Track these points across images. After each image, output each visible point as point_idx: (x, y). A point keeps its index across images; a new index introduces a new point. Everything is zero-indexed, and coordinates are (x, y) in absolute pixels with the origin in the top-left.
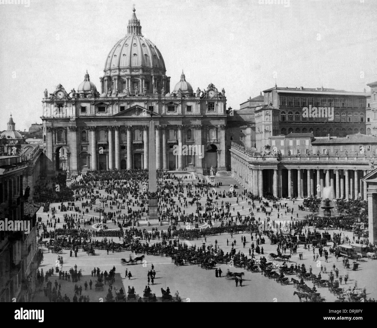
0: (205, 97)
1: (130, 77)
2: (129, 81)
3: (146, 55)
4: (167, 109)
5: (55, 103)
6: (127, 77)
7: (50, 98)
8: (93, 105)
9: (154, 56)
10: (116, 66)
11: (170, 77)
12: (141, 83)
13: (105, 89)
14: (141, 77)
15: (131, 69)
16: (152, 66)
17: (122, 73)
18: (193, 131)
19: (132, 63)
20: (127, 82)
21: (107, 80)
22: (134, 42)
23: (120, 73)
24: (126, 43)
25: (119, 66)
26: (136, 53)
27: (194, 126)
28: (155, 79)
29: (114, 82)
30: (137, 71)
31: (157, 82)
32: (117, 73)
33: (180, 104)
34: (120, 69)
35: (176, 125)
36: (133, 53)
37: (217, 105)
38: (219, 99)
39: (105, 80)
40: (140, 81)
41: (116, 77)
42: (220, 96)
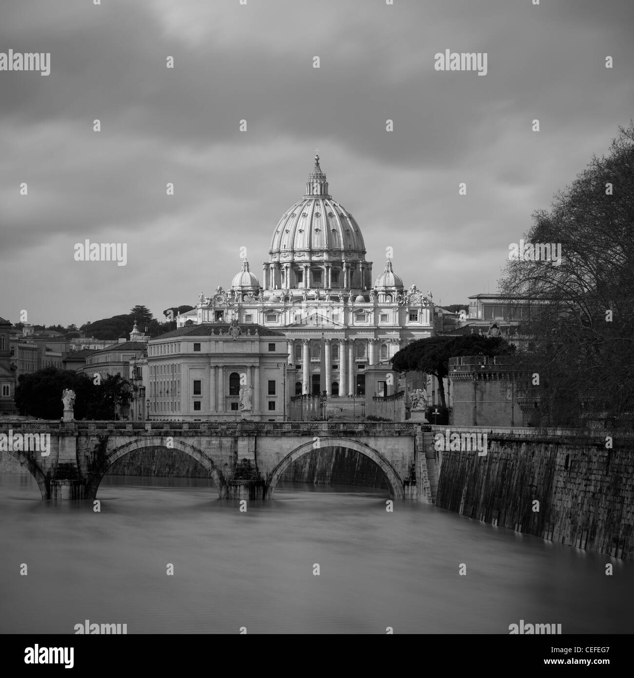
0: (405, 303)
1: (309, 265)
2: (308, 270)
3: (334, 230)
4: (355, 318)
5: (213, 310)
6: (304, 265)
7: (207, 304)
8: (261, 312)
9: (347, 232)
10: (289, 248)
11: (371, 263)
12: (325, 274)
13: (271, 281)
14: (326, 264)
15: (311, 252)
16: (342, 247)
17: (297, 259)
18: (389, 346)
19: (313, 242)
20: (304, 272)
21: (275, 268)
22: (317, 210)
23: (295, 258)
24: (304, 211)
25: (293, 247)
26: (319, 228)
27: (389, 340)
28: (347, 267)
29: (285, 270)
30: (321, 256)
31: (351, 272)
32: (289, 258)
33: (372, 311)
34: (293, 252)
35: (367, 339)
36: (315, 226)
37: (421, 313)
38: (424, 305)
39: (272, 268)
40: (324, 270)
41: (289, 264)
42: (425, 302)
